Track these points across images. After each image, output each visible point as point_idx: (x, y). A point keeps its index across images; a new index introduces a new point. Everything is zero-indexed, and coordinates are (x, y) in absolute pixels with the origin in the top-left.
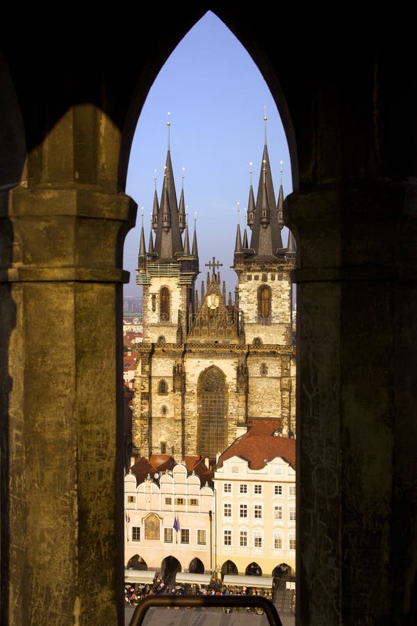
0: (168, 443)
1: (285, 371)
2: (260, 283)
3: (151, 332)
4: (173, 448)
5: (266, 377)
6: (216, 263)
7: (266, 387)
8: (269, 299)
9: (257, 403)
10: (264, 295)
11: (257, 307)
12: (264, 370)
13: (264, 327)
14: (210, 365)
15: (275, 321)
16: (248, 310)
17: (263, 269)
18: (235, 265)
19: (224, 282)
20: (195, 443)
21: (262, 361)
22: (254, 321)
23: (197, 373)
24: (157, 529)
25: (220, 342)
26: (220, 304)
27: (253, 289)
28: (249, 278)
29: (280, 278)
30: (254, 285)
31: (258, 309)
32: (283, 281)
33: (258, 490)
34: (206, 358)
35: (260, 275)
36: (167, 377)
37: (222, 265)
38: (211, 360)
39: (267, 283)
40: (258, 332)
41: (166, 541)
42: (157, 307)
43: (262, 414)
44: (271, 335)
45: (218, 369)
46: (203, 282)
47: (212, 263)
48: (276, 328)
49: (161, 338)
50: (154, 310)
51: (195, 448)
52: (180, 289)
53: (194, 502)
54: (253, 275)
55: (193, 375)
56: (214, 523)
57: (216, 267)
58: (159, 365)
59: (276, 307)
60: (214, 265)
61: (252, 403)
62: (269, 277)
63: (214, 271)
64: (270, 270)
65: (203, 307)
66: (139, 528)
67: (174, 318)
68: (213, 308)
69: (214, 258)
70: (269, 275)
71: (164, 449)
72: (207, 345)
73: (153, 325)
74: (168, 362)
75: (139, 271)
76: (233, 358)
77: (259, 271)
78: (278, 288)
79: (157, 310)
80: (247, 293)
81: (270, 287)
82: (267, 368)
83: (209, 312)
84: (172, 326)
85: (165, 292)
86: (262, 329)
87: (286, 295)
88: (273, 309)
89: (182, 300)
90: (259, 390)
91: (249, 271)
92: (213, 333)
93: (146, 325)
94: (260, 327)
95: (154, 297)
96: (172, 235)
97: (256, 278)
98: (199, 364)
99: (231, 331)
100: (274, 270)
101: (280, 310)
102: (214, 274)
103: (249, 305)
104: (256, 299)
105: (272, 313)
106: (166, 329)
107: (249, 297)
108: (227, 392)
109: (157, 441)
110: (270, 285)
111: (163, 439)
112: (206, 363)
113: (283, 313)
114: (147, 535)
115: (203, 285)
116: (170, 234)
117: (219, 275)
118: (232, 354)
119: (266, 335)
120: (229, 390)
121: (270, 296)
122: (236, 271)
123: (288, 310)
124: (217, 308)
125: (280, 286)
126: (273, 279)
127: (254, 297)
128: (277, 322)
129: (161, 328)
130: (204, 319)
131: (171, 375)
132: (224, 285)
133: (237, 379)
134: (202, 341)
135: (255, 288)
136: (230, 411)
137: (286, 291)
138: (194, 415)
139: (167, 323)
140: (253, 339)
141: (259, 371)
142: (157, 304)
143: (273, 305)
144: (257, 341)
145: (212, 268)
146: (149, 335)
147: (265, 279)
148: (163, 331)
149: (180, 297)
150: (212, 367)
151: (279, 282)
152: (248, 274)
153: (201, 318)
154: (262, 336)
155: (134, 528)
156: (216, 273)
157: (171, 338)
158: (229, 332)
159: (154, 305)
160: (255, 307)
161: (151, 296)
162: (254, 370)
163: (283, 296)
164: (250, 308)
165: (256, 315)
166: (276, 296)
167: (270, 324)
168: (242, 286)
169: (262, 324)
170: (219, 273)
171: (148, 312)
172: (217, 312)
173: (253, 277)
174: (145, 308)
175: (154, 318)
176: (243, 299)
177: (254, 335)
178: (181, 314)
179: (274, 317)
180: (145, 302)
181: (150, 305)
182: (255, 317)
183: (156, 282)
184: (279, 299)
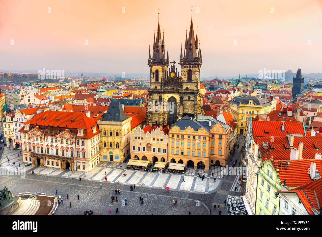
0: (158, 121)
1: (196, 98)
2: (188, 69)
3: (152, 85)
4: (159, 123)
5: (190, 100)
7: (190, 104)
9: (187, 109)
10: (190, 73)
12: (189, 98)
13: (189, 84)
14: (172, 96)
15: (193, 82)
16: (184, 78)
17: (189, 64)
18: (180, 62)
19: (176, 68)
20: (166, 121)
21: (189, 95)
22: (186, 82)
23: (167, 98)
24: (151, 148)
25: (175, 88)
26: (175, 76)
27: (186, 71)
28: (185, 67)
29: (195, 67)
30: (186, 69)
31: (187, 77)
32: (196, 68)
33: (183, 136)
34: (170, 94)
35: (189, 66)
36: (158, 100)
37: (176, 63)
39: (191, 69)
40: (188, 85)
41: (153, 151)
43: (188, 112)
44: (191, 86)
45: (174, 97)
46: (169, 68)
47: (172, 62)
48: (193, 84)
49: (156, 87)
50: (153, 78)
51: (166, 123)
52: (162, 71)
53: (162, 140)
54: (186, 66)
55: (166, 99)
56: (168, 147)
57: (174, 63)
58: (155, 96)
60: (173, 63)
61: (185, 109)
62: (191, 67)
63: (173, 64)
64: (192, 64)
65: (169, 77)
66: (145, 148)
67: (160, 81)
68: (173, 77)
69: (173, 60)
71: (157, 123)
72: (171, 89)
73: (153, 83)
74: (158, 95)
75: (148, 64)
76: (179, 94)
77: (188, 65)
78: (195, 71)
80: (184, 72)
81: (192, 70)
82: (190, 97)
83: (171, 79)
84: (159, 83)
85: (157, 72)
88: (192, 77)
89: (163, 74)
90: (187, 105)
91: (185, 65)
92: (173, 86)
93: (151, 83)
95: (153, 74)
97: (187, 67)
98: (168, 96)
100: (193, 65)
102: (173, 66)
104: (187, 74)
105: (192, 79)
106: (157, 84)
108: (177, 105)
109: (154, 120)
110: (192, 69)
111: (156, 120)
112: (170, 96)
113: (196, 79)
114: (147, 150)
115: (169, 69)
118: (179, 93)
120: (178, 104)
121: (192, 73)
122: (180, 65)
125: (195, 70)
126: (193, 67)
127: (186, 73)
128: (194, 82)
129: (156, 84)
131: (159, 99)
132: (176, 69)
133: (180, 101)
134: (169, 88)
135: (187, 70)
136: (178, 111)
138: (166, 112)
139: (157, 82)
140: (185, 88)
141: (187, 98)
142: (154, 76)
144: (187, 88)
145: (172, 63)
146: (152, 86)
147: (190, 67)
148: (156, 85)
150: (172, 97)
151: (195, 69)
152: (184, 66)
154: (189, 86)
155: (143, 147)
156: (174, 65)
157: (159, 87)
158: (178, 85)
160: (186, 77)
162: (186, 98)
166: (194, 73)
167: (191, 83)
168: (183, 70)
169: (189, 83)
170: (175, 65)
171: (152, 79)
172: (174, 79)
173: (186, 67)
174: (151, 77)
175: (153, 80)
176: (183, 74)
177: (186, 86)
178: (162, 79)
179: (193, 80)
180: (151, 75)
181: (152, 76)
182: (187, 80)
183: (154, 68)
184: (195, 74)
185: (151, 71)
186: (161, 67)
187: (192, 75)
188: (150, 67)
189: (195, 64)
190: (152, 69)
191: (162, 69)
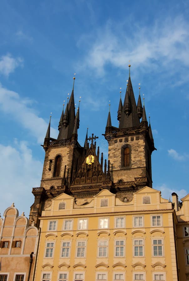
2: (123, 143)
3: (46, 184)
6: (94, 137)
8: (130, 154)
10: (126, 152)
11: (121, 159)
13: (125, 172)
14: (85, 202)
15: (134, 166)
16: (114, 162)
17: (125, 135)
19: (98, 147)
22: (119, 169)
26: (95, 161)
27: (118, 148)
28: (116, 142)
29: (137, 139)
30: (119, 145)
31: (121, 160)
32: (140, 140)
34: (82, 198)
35: (123, 139)
37: (98, 138)
38: (85, 199)
39: (128, 143)
40: (122, 175)
42: (52, 168)
44: (131, 176)
47: (91, 137)
48: (134, 171)
49: (52, 188)
50: (50, 170)
52: (69, 155)
54: (118, 139)
57: (94, 140)
59: (135, 157)
60: (93, 138)
62: (130, 139)
63: (92, 142)
64: (130, 135)
65: (83, 164)
67: (62, 173)
68: (90, 164)
69: (93, 134)
70: (130, 138)
73: (48, 180)
75: (43, 146)
77: (122, 136)
78: (136, 145)
79: (52, 169)
80: (114, 151)
83: (87, 167)
84: (60, 179)
85: (59, 158)
86: (124, 173)
87: (142, 149)
88: (133, 159)
91: (115, 137)
92: (89, 181)
93: (43, 180)
94: (123, 172)
95: (51, 161)
96: (69, 128)
97: (121, 141)
99: (101, 177)
100: (133, 134)
101: (137, 159)
103: (115, 158)
104: (120, 154)
105: (132, 162)
106: (56, 181)
107: (115, 154)
110: (130, 144)
112: (82, 201)
113: (140, 161)
116: (67, 128)
117: (95, 144)
119: (127, 177)
121: (130, 151)
122: (106, 137)
123: (144, 158)
124: (93, 163)
125: (137, 143)
126: (132, 140)
127: (119, 153)
128: (136, 167)
129: (53, 181)
130: (83, 171)
132: (98, 149)
134: (81, 186)
135: (120, 147)
137: (142, 146)
139: (57, 178)
140: (117, 181)
142: (53, 166)
143: (132, 156)
145: (91, 140)
146: (44, 186)
147: (127, 140)
148: (54, 183)
149: (68, 160)
151: (137, 141)
152: (114, 139)
153: (81, 171)
154: (124, 177)
159: (50, 167)
160: (119, 159)
161: (49, 162)
163: (139, 150)
164: (116, 160)
165: (120, 164)
166: (135, 150)
167: (130, 169)
168: (111, 147)
169: (125, 170)
170: (95, 142)
171: (46, 172)
172: (93, 166)
173: (118, 141)
174: (44, 169)
175: (50, 175)
176: (111, 155)
177: (117, 178)
178: (67, 170)
179: (133, 164)
180: (45, 165)
181: (48, 167)
182: (119, 166)
183: (54, 153)
184: (137, 152)
185: (46, 158)
186: (68, 149)
187: (132, 155)
188: (46, 151)
189: (135, 132)
190: (50, 153)
191: (68, 153)
